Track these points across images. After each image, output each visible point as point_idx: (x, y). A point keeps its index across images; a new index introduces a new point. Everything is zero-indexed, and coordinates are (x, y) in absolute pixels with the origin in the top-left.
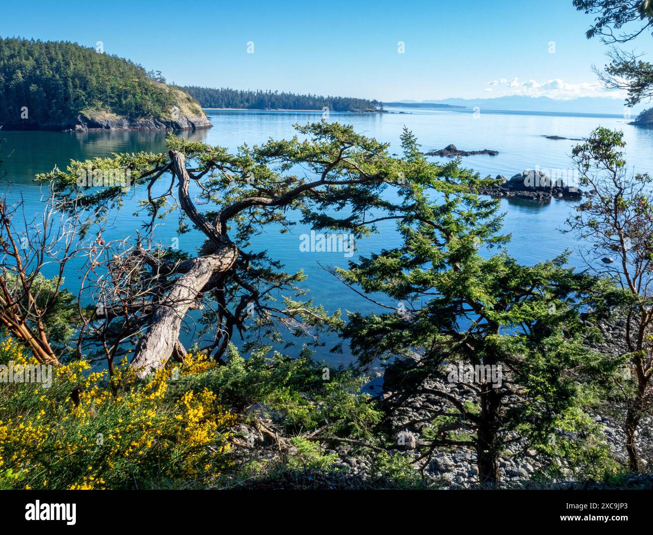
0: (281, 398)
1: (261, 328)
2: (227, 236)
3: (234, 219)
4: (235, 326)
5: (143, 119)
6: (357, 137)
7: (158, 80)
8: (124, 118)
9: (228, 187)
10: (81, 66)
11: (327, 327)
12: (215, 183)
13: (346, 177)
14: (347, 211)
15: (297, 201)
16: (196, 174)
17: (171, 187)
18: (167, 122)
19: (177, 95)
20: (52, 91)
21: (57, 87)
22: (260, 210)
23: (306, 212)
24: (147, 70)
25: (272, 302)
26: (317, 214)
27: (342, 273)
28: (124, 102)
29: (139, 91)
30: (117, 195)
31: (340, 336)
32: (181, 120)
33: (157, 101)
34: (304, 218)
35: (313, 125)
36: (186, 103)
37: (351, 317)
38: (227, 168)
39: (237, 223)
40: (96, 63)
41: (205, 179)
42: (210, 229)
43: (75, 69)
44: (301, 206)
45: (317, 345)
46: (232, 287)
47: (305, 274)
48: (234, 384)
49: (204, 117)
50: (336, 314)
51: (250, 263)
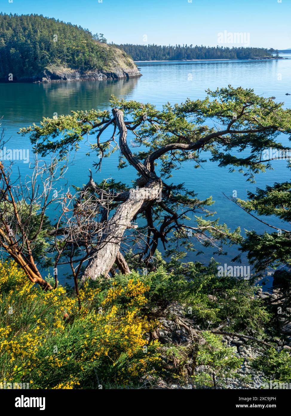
0: (195, 302)
1: (179, 240)
2: (154, 173)
3: (159, 158)
4: (159, 239)
5: (90, 72)
6: (256, 99)
7: (101, 41)
8: (76, 72)
9: (155, 134)
10: (45, 33)
11: (229, 241)
12: (146, 131)
13: (247, 127)
14: (247, 152)
15: (208, 145)
16: (132, 126)
17: (113, 135)
18: (108, 73)
19: (115, 52)
20: (26, 53)
21: (29, 50)
22: (179, 151)
23: (215, 152)
24: (93, 34)
25: (187, 220)
26: (223, 154)
27: (242, 203)
28: (76, 59)
29: (87, 50)
30: (75, 141)
31: (239, 249)
32: (118, 71)
33: (100, 57)
34: (213, 157)
35: (221, 90)
36: (122, 58)
37: (248, 235)
38: (155, 121)
39: (161, 160)
40: (56, 30)
41: (139, 129)
42: (142, 168)
43: (41, 35)
44: (211, 148)
45: (220, 254)
46: (157, 208)
47: (213, 200)
48: (160, 290)
49: (135, 68)
50: (236, 231)
51: (171, 192)
